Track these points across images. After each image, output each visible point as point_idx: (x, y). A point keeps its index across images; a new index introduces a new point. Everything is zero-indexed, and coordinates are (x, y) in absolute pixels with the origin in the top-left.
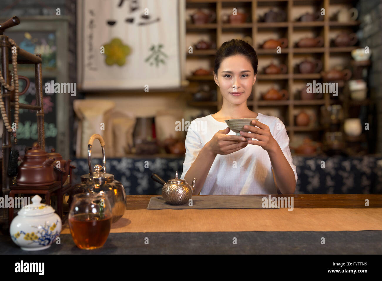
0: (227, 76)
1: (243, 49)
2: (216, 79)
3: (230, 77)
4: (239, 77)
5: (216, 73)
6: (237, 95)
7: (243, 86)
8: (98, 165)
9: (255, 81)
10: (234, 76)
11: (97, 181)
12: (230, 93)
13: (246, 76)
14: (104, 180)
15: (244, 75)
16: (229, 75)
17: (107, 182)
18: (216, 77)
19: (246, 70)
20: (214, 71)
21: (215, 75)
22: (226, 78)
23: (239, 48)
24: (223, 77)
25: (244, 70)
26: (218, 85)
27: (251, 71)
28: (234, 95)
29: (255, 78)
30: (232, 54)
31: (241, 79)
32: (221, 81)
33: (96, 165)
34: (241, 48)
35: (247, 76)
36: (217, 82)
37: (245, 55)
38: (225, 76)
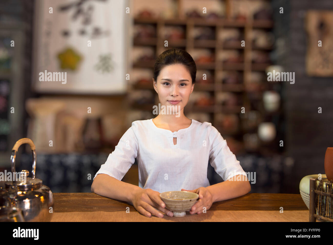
0: (166, 84)
1: (183, 59)
2: (155, 86)
3: (169, 85)
4: (178, 86)
5: (156, 80)
6: (174, 103)
7: (181, 95)
8: (25, 171)
9: (192, 91)
10: (172, 84)
11: (22, 188)
12: (168, 101)
13: (184, 85)
14: (30, 187)
15: (182, 84)
16: (168, 83)
17: (34, 189)
18: (155, 84)
19: (185, 79)
20: (154, 78)
21: (154, 82)
22: (165, 85)
23: (179, 57)
24: (162, 85)
25: (182, 79)
26: (157, 92)
27: (189, 80)
28: (171, 102)
29: (193, 88)
30: (172, 63)
31: (179, 87)
32: (160, 88)
33: (23, 171)
34: (181, 57)
35: (186, 85)
36: (156, 89)
37: (184, 65)
38: (164, 83)
